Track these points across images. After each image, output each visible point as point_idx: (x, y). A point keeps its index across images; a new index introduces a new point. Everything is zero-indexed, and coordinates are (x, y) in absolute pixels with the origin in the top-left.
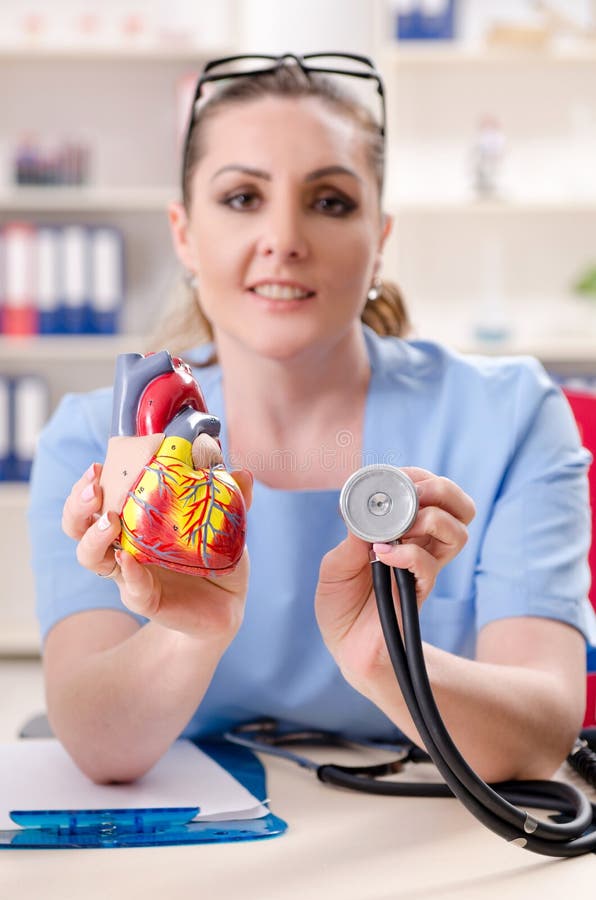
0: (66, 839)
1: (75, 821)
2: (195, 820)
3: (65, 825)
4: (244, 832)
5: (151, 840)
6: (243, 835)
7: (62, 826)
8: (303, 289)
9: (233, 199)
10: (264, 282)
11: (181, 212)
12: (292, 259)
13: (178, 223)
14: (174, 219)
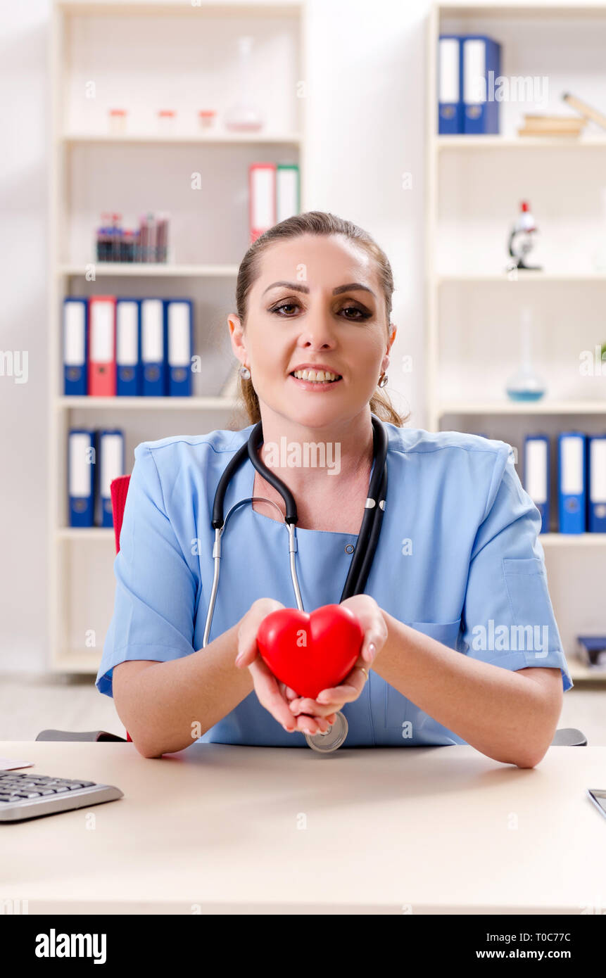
8: (332, 372)
9: (279, 308)
10: (304, 367)
11: (237, 322)
12: (324, 350)
13: (234, 332)
14: (233, 329)
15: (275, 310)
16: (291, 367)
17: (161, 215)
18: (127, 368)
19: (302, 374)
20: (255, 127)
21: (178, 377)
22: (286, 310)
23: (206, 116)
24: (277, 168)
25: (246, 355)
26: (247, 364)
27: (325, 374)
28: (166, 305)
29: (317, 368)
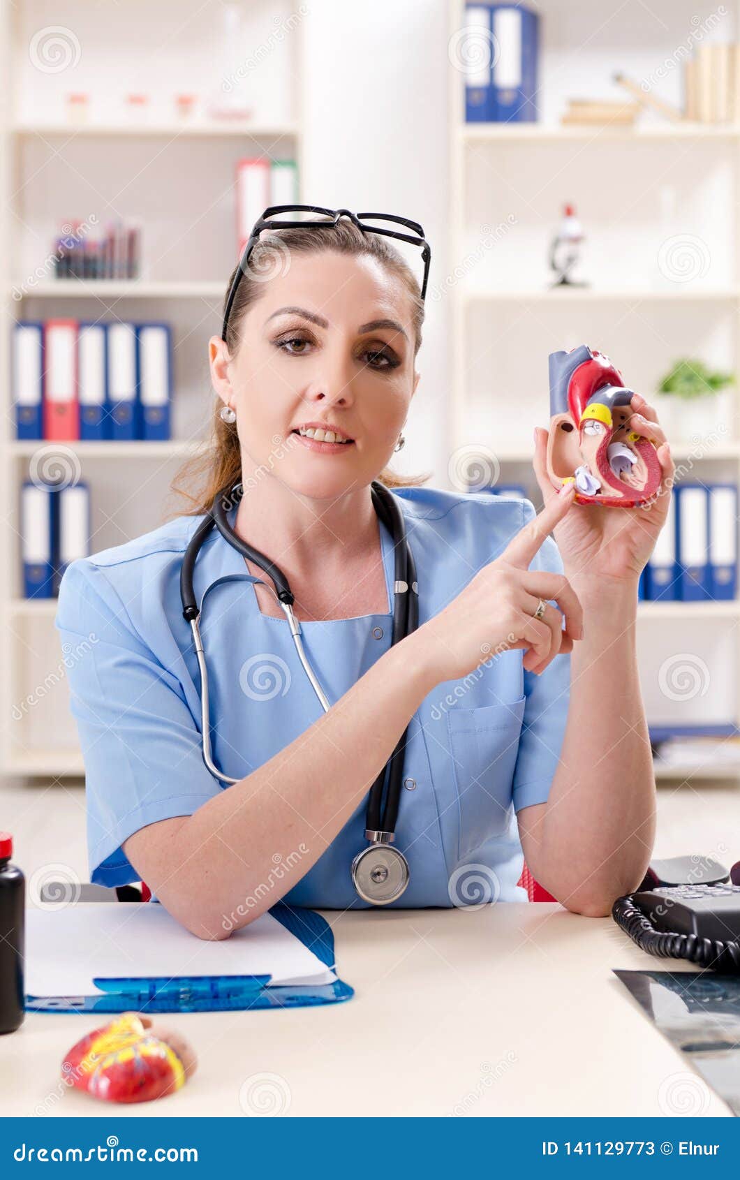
0: (146, 1005)
1: (154, 987)
2: (268, 984)
3: (145, 990)
4: (314, 997)
5: (228, 1006)
6: (312, 1000)
7: (142, 992)
8: (344, 435)
9: (286, 342)
10: (308, 427)
11: (222, 348)
12: (339, 406)
13: (217, 359)
14: (214, 355)
15: (279, 343)
17: (131, 222)
18: (92, 408)
20: (242, 115)
21: (153, 418)
23: (185, 103)
24: (270, 164)
25: (231, 392)
26: (232, 403)
27: (335, 435)
28: (138, 330)
29: (326, 428)
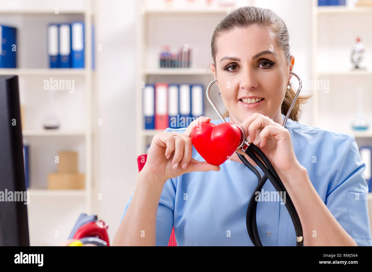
9: (229, 67)
10: (244, 98)
15: (226, 68)
16: (239, 97)
19: (245, 100)
22: (232, 68)
27: (255, 99)
28: (191, 87)
29: (251, 98)
